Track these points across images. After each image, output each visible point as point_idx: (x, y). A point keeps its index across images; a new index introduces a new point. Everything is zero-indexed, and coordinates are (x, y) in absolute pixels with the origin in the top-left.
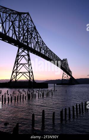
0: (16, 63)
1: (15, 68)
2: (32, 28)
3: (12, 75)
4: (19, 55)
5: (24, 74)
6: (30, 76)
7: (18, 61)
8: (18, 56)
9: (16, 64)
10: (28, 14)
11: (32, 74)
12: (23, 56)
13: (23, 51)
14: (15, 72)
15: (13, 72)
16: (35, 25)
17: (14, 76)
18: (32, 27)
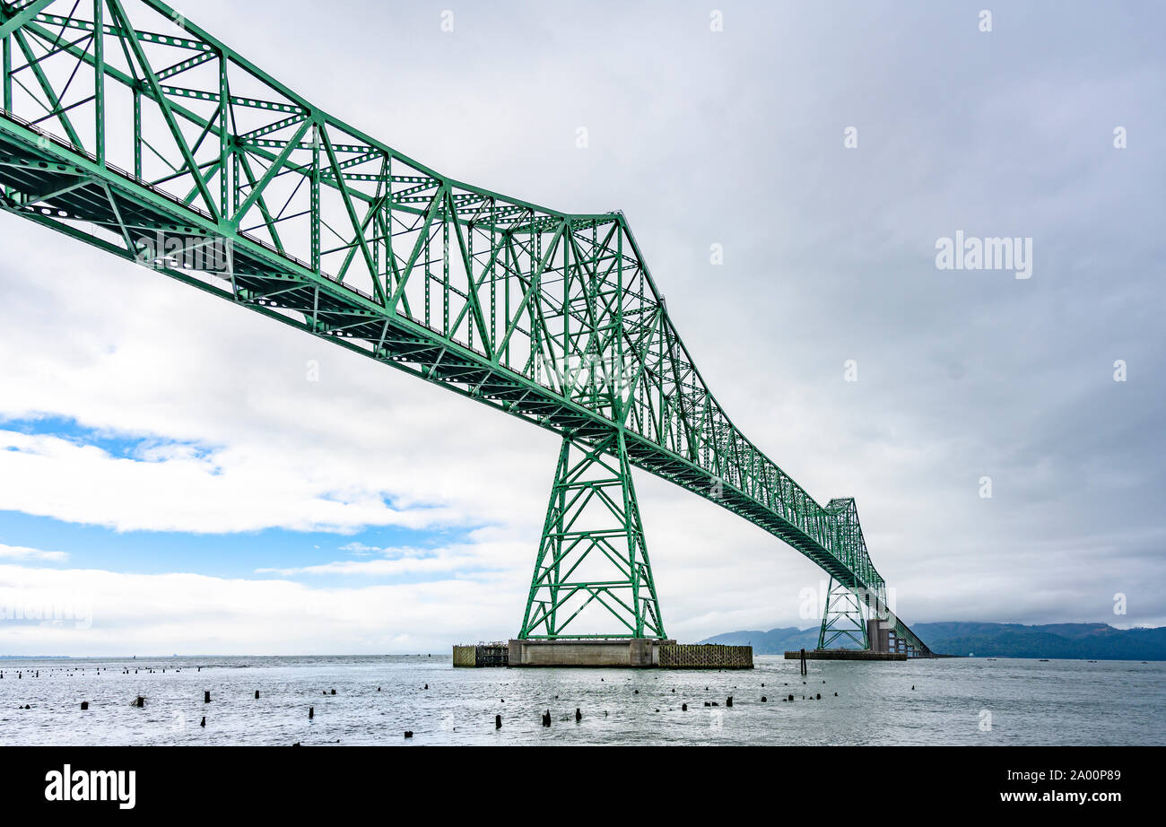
0: (554, 531)
1: (548, 561)
2: (641, 311)
3: (531, 599)
4: (569, 480)
5: (602, 595)
6: (641, 602)
7: (559, 522)
8: (560, 488)
9: (552, 537)
10: (618, 221)
11: (649, 596)
12: (596, 487)
13: (593, 458)
14: (546, 581)
15: (536, 584)
16: (661, 292)
17: (542, 604)
18: (646, 305)
